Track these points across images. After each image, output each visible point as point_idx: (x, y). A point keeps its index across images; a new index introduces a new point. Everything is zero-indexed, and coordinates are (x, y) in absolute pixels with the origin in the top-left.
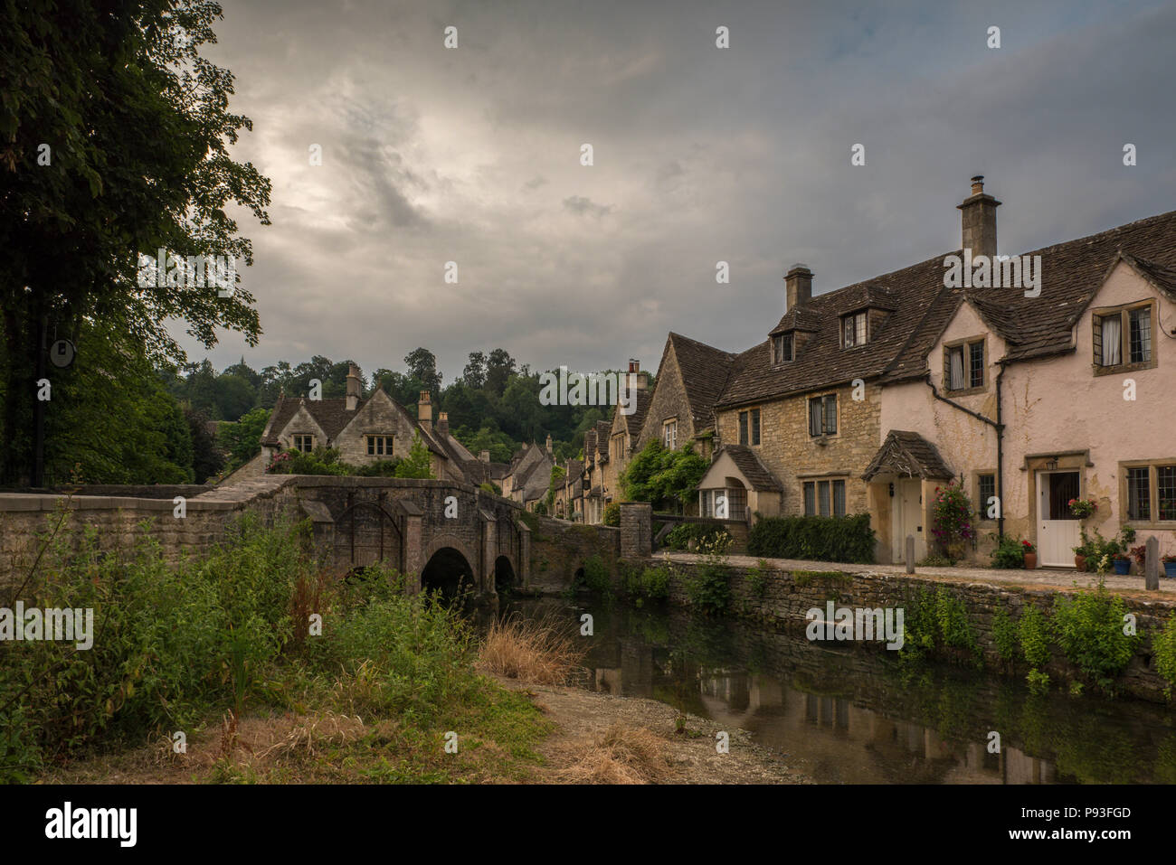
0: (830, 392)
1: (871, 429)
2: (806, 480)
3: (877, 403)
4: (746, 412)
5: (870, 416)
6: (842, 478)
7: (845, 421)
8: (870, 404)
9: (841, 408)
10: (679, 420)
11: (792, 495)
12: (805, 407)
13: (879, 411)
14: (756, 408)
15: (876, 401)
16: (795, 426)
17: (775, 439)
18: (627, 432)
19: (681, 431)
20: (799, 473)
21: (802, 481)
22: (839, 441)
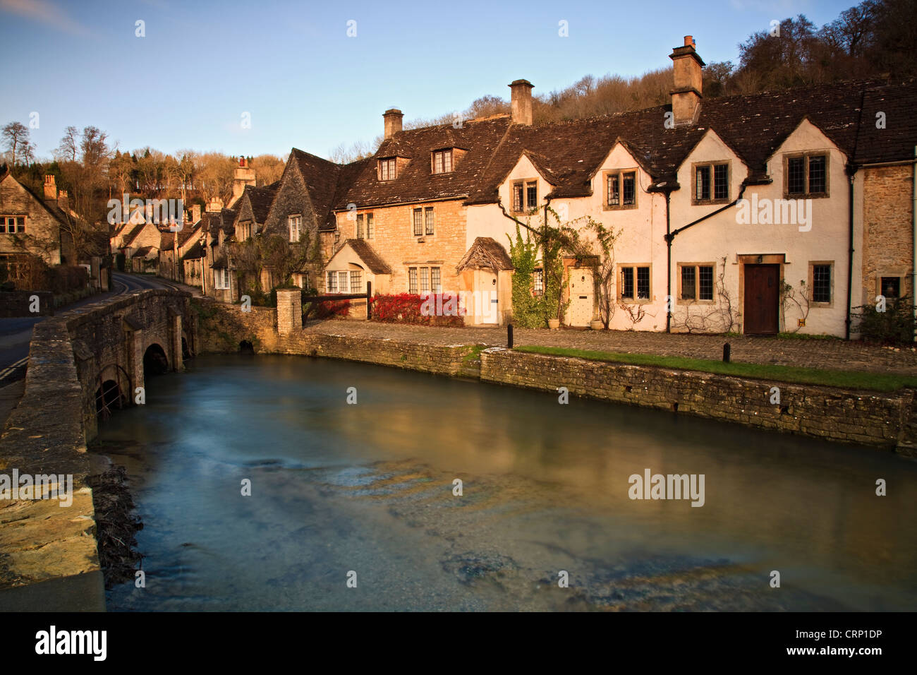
0: (428, 205)
1: (459, 233)
2: (411, 266)
3: (464, 216)
4: (362, 215)
5: (459, 224)
6: (437, 266)
7: (440, 226)
8: (459, 216)
9: (437, 217)
10: (303, 216)
11: (400, 275)
12: (409, 215)
13: (465, 221)
14: (370, 211)
15: (463, 214)
16: (402, 228)
17: (386, 236)
18: (254, 220)
19: (305, 224)
20: (405, 261)
21: (407, 266)
22: (435, 240)
